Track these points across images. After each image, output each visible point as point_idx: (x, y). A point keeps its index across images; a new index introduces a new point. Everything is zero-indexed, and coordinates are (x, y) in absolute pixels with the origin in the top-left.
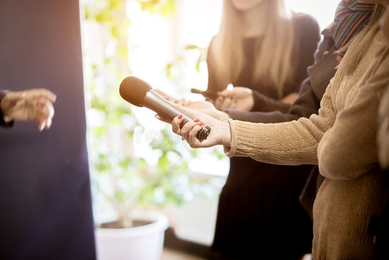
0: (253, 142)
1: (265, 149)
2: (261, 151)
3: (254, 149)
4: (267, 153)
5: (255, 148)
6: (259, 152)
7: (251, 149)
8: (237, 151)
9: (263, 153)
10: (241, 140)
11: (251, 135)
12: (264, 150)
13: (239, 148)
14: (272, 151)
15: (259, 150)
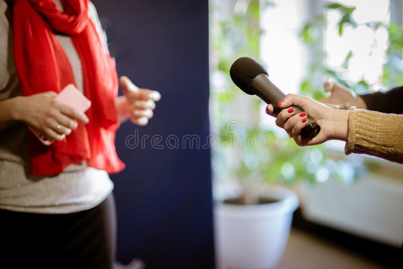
0: (375, 137)
1: (391, 147)
2: (386, 148)
3: (376, 146)
4: (394, 152)
5: (378, 145)
6: (384, 150)
7: (373, 146)
8: (356, 148)
9: (388, 152)
10: (360, 134)
11: (375, 129)
12: (390, 149)
13: (358, 143)
14: (399, 150)
15: (383, 148)
